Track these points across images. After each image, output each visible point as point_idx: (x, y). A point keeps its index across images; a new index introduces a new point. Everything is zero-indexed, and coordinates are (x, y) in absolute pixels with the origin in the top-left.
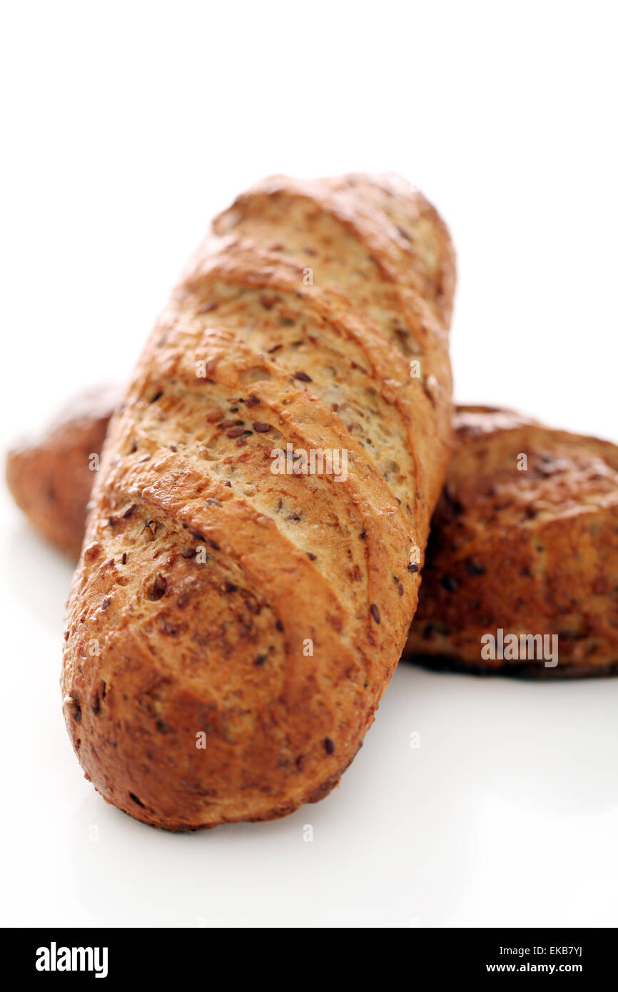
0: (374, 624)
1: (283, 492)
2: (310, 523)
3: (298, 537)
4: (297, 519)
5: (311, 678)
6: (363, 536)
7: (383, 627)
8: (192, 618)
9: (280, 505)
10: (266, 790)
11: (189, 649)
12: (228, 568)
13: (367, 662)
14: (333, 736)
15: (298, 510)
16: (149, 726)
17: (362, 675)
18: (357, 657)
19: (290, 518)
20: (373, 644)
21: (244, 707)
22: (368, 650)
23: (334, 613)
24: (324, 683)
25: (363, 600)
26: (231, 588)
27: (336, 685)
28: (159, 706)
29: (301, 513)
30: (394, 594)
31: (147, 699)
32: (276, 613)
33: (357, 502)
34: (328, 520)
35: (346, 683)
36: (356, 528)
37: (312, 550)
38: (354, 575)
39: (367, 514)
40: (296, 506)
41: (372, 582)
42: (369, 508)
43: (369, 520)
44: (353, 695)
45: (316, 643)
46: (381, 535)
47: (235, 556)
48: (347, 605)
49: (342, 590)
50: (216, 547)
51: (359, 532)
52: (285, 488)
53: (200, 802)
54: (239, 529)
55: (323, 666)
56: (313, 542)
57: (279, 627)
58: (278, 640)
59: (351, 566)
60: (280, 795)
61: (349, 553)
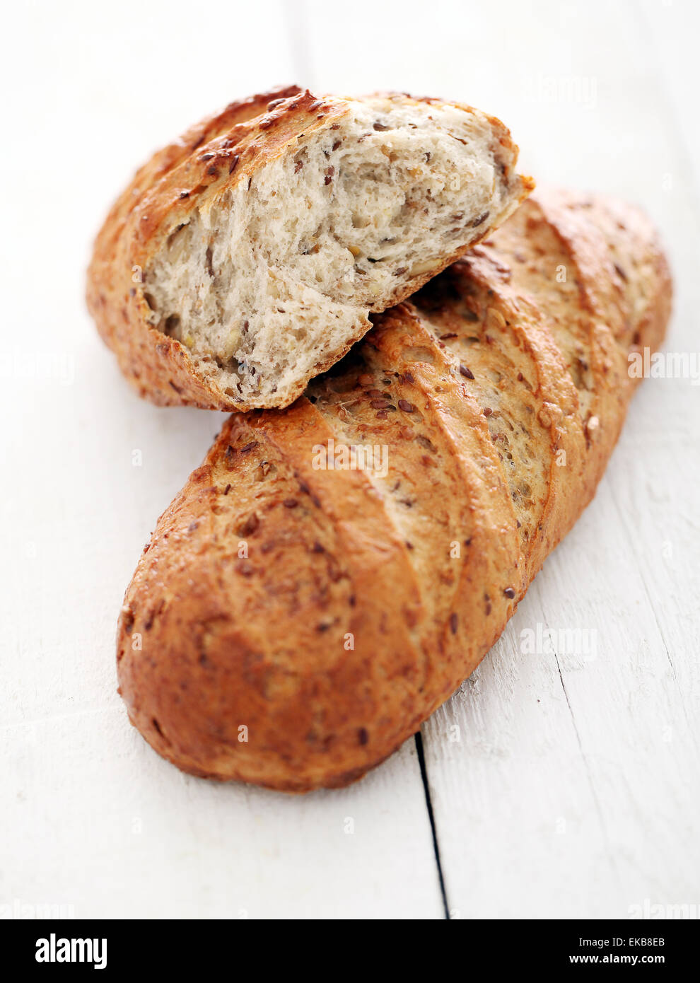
0: (449, 633)
1: (404, 474)
2: (420, 513)
3: (402, 522)
4: (409, 504)
5: (367, 663)
6: (467, 544)
7: (458, 639)
8: (271, 565)
9: (397, 487)
10: (286, 758)
11: (257, 594)
12: (323, 528)
13: (429, 668)
14: (371, 728)
15: (413, 496)
16: (192, 654)
17: (420, 678)
18: (420, 658)
19: (402, 501)
20: (442, 649)
21: (292, 667)
22: (434, 656)
23: (412, 606)
24: (378, 672)
25: (446, 605)
26: (319, 550)
27: (390, 678)
28: (209, 640)
29: (415, 501)
30: (480, 612)
31: (199, 628)
32: (353, 587)
33: (474, 508)
34: (439, 516)
35: (401, 681)
36: (463, 533)
37: (413, 540)
38: (445, 579)
39: (479, 523)
40: (412, 492)
41: (461, 592)
42: (483, 517)
43: (479, 530)
44: (404, 695)
45: (383, 629)
46: (486, 548)
47: (333, 518)
48: (428, 604)
49: (429, 589)
50: (318, 504)
51: (465, 538)
52: (407, 472)
53: (218, 749)
54: (347, 494)
55: (383, 654)
56: (417, 533)
57: (352, 601)
58: (347, 614)
59: (445, 568)
60: (300, 768)
61: (448, 554)
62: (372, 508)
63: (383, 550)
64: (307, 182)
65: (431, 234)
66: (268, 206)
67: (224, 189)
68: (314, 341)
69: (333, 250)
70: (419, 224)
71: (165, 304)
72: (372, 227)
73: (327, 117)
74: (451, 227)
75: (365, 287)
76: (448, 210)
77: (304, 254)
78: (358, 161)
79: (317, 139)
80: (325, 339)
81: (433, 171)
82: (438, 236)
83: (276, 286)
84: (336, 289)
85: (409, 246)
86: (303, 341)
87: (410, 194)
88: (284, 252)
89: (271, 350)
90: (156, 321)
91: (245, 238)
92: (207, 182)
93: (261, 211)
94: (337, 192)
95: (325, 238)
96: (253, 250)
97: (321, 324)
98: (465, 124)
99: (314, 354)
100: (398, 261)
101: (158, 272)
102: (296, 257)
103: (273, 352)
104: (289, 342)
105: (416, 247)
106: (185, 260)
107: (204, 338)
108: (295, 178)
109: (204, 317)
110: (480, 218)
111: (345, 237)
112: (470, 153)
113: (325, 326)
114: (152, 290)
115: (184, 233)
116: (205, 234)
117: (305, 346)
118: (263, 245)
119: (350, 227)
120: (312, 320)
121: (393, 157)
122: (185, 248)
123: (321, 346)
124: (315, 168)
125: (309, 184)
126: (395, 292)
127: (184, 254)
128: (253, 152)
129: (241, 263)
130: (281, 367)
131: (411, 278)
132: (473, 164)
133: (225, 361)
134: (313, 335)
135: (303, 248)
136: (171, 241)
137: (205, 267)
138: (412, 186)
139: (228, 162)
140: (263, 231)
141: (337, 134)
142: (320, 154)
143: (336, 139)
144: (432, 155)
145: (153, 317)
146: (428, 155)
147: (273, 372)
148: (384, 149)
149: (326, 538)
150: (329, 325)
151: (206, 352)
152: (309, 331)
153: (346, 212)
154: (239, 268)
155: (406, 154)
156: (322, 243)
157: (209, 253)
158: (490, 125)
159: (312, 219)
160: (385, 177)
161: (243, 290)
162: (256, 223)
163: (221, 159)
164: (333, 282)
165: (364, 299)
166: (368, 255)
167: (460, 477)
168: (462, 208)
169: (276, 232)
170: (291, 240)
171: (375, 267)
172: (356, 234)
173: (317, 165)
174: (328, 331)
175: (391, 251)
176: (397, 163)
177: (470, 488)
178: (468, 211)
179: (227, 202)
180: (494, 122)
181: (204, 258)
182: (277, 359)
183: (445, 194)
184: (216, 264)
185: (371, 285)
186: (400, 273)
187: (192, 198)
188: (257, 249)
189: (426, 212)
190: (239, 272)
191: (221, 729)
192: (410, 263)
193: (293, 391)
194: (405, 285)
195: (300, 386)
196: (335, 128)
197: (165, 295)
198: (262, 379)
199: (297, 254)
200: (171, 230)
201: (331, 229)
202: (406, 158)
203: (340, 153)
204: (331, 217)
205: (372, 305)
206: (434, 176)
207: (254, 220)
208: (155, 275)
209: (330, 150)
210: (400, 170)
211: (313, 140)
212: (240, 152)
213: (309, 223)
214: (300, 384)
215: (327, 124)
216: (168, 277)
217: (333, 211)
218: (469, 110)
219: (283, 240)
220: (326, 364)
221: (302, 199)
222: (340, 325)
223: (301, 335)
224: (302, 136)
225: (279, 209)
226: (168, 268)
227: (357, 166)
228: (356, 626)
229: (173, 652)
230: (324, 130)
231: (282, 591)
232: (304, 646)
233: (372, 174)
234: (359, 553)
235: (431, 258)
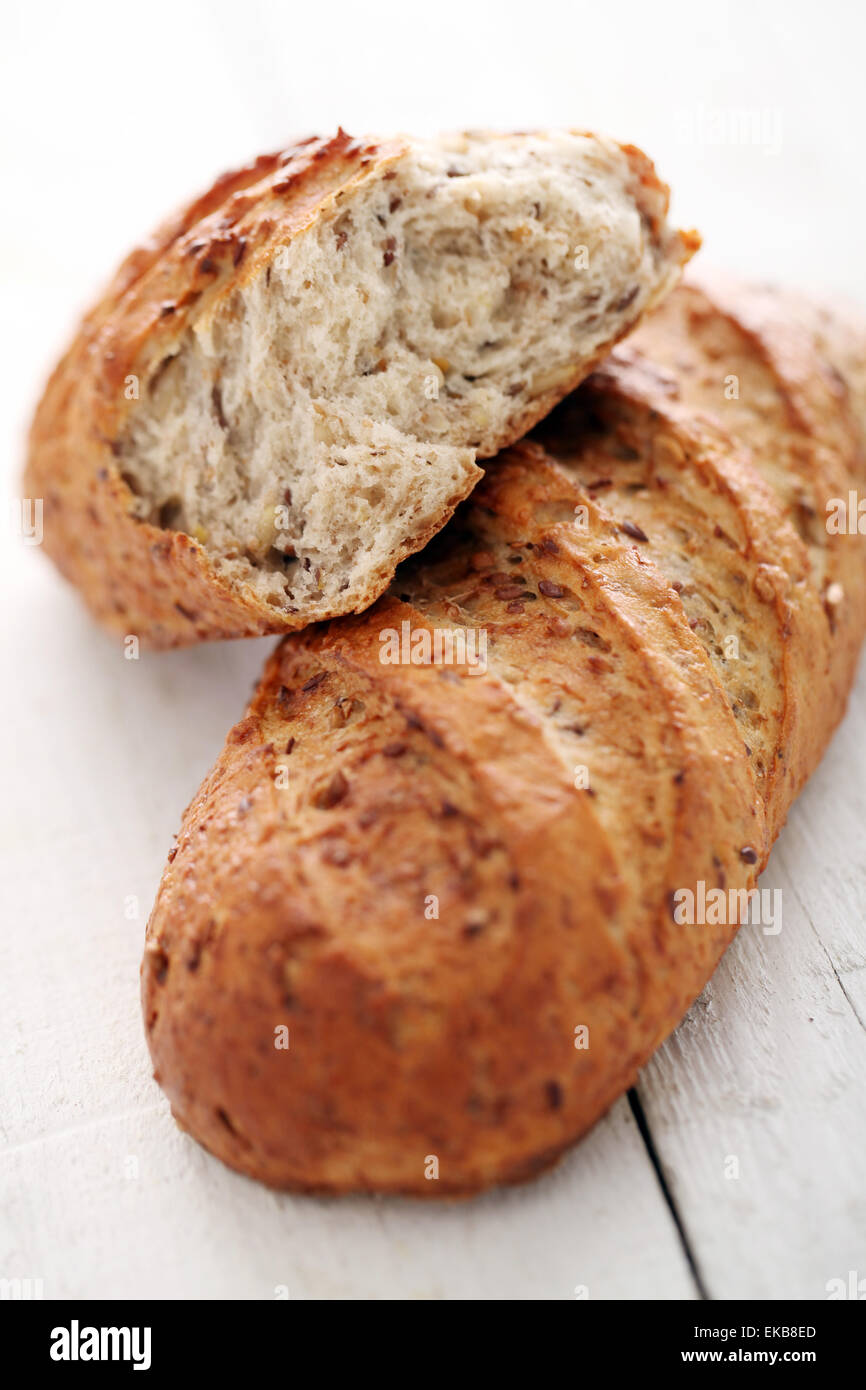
0: (664, 920)
1: (565, 688)
2: (598, 743)
3: (573, 759)
4: (578, 731)
5: (549, 976)
6: (678, 780)
7: (681, 931)
8: (378, 846)
9: (557, 707)
11: (361, 891)
12: (451, 778)
13: (643, 978)
14: (566, 1080)
15: (584, 718)
16: (270, 994)
17: (632, 994)
18: (628, 964)
19: (567, 728)
20: (659, 945)
21: (430, 994)
22: (650, 958)
23: (607, 882)
24: (568, 990)
25: (656, 878)
26: (450, 813)
27: (587, 997)
28: (295, 971)
29: (588, 725)
31: (275, 953)
32: (514, 860)
33: (680, 725)
34: (627, 743)
35: (604, 1000)
36: (670, 765)
37: (594, 784)
38: (650, 838)
39: (691, 746)
40: (580, 712)
41: (678, 855)
42: (697, 739)
43: (693, 757)
44: (610, 1022)
45: (568, 922)
46: (707, 786)
47: (465, 760)
48: (629, 877)
49: (628, 854)
50: (439, 742)
51: (673, 772)
52: (569, 683)
53: (326, 1140)
54: (482, 722)
55: (571, 962)
56: (598, 773)
57: (515, 883)
58: (508, 904)
59: (648, 820)
60: (460, 1157)
61: (650, 800)
62: (524, 740)
63: (551, 800)
64: (358, 264)
65: (555, 328)
66: (301, 306)
67: (228, 291)
68: (398, 505)
69: (408, 363)
70: (536, 314)
71: (155, 484)
72: (463, 325)
73: (375, 162)
74: (582, 316)
75: (465, 418)
76: (576, 289)
77: (365, 374)
78: (428, 227)
79: (363, 196)
80: (415, 499)
81: (547, 229)
82: (566, 329)
83: (327, 427)
84: (421, 424)
85: (524, 350)
86: (380, 505)
87: (516, 270)
88: (333, 375)
89: (331, 527)
90: (145, 511)
91: (270, 360)
92: (201, 284)
93: (290, 315)
94: (405, 276)
95: (394, 348)
96: (285, 377)
97: (406, 475)
98: (587, 158)
99: (399, 523)
100: (509, 374)
101: (140, 437)
102: (354, 380)
103: (334, 529)
104: (359, 509)
105: (536, 351)
106: (180, 411)
107: (222, 526)
108: (338, 257)
109: (219, 493)
110: (626, 295)
111: (425, 344)
112: (599, 198)
113: (412, 477)
114: (132, 466)
115: (174, 369)
116: (206, 366)
117: (384, 513)
118: (301, 368)
119: (431, 328)
120: (391, 470)
121: (483, 216)
122: (177, 393)
123: (410, 511)
124: (366, 241)
125: (361, 265)
126: (510, 422)
127: (176, 402)
128: (267, 228)
129: (269, 402)
130: (350, 551)
131: (531, 399)
132: (607, 213)
133: (260, 555)
134: (395, 494)
135: (362, 366)
136: (153, 385)
137: (212, 416)
138: (517, 256)
139: (230, 250)
140: (296, 346)
141: (393, 186)
142: (372, 220)
143: (392, 195)
144: (543, 207)
145: (139, 508)
146: (537, 206)
147: (338, 560)
148: (467, 204)
149: (459, 793)
150: (418, 475)
151: (228, 546)
152: (387, 489)
153: (421, 306)
154: (266, 409)
155: (502, 209)
156: (391, 354)
157: (216, 395)
158: (623, 157)
159: (371, 318)
160: (474, 247)
161: (277, 443)
162: (285, 336)
163: (218, 247)
164: (414, 414)
165: (464, 435)
166: (461, 370)
167: (652, 682)
168: (597, 283)
169: (318, 344)
170: (342, 355)
171: (476, 387)
172: (441, 339)
173: (368, 235)
174: (417, 486)
175: (496, 360)
176: (490, 224)
177: (670, 696)
178: (607, 285)
179: (236, 310)
180: (630, 151)
181: (208, 402)
182: (343, 538)
183: (569, 262)
184: (229, 409)
185: (474, 413)
186: (515, 391)
187: (180, 313)
188: (291, 376)
189: (545, 293)
190: (267, 417)
192: (528, 376)
193: (374, 583)
194: (525, 410)
195: (384, 576)
196: (390, 176)
197: (154, 470)
198: (323, 573)
199: (353, 376)
200: (154, 366)
201: (402, 336)
202: (503, 215)
203: (402, 216)
204: (399, 316)
205: (477, 445)
206: (551, 236)
207: (281, 332)
208: (133, 442)
209: (385, 212)
210: (495, 234)
211: (359, 199)
212: (245, 232)
213: (367, 325)
214: (382, 572)
215: (376, 172)
216: (155, 442)
217: (402, 305)
218: (589, 135)
219: (331, 356)
220: (419, 539)
221: (352, 289)
222: (435, 475)
223: (376, 496)
224: (341, 193)
225: (319, 307)
226: (154, 428)
227: (429, 235)
228: (525, 919)
229: (238, 997)
230: (373, 182)
231: (399, 881)
232: (446, 961)
233: (454, 246)
234: (515, 806)
235: (559, 365)
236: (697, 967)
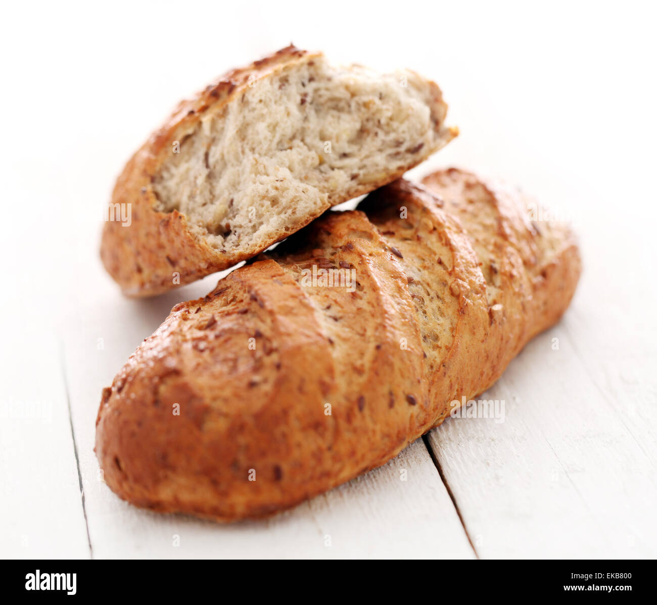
0: (356, 410)
1: (336, 302)
2: (343, 326)
3: (327, 327)
4: (336, 319)
5: (285, 412)
6: (378, 348)
7: (363, 417)
8: (220, 346)
9: (328, 308)
11: (206, 362)
12: (263, 321)
13: (337, 432)
14: (285, 467)
15: (339, 315)
16: (149, 397)
17: (329, 435)
18: (330, 423)
19: (330, 317)
20: (349, 418)
21: (225, 409)
22: (342, 423)
23: (327, 379)
24: (294, 424)
25: (355, 388)
26: (258, 335)
27: (304, 429)
28: (163, 389)
29: (341, 318)
30: (383, 403)
31: (156, 380)
32: (281, 357)
33: (386, 325)
34: (358, 329)
35: (312, 433)
36: (376, 340)
37: (333, 338)
38: (359, 371)
39: (389, 334)
40: (340, 312)
41: (370, 381)
42: (393, 333)
43: (389, 340)
44: (313, 447)
45: (301, 389)
46: (393, 355)
47: (271, 313)
48: (341, 382)
49: (343, 373)
50: (262, 306)
51: (378, 343)
52: (338, 300)
53: (161, 474)
54: (286, 300)
55: (299, 409)
56: (338, 336)
57: (278, 367)
58: (272, 375)
59: (358, 363)
60: (224, 494)
61: (362, 354)
62: (304, 310)
63: (308, 336)
64: (288, 99)
65: (379, 153)
66: (256, 112)
67: (223, 104)
68: (284, 207)
69: (303, 150)
70: (371, 144)
72: (334, 141)
73: (305, 56)
74: (393, 151)
75: (326, 182)
76: (392, 136)
77: (281, 150)
78: (326, 95)
79: (296, 70)
80: (293, 207)
81: (383, 104)
82: (384, 155)
83: (257, 168)
85: (362, 160)
86: (276, 206)
87: (365, 123)
88: (265, 148)
90: (161, 208)
91: (236, 139)
92: (210, 102)
93: (250, 117)
94: (309, 112)
95: (297, 142)
96: (242, 145)
97: (291, 194)
98: (410, 82)
99: (283, 217)
100: (352, 169)
101: (165, 174)
102: (275, 151)
104: (265, 207)
105: (366, 162)
106: (188, 161)
107: (197, 214)
108: (279, 92)
109: (199, 200)
110: (416, 145)
111: (313, 145)
113: (294, 195)
114: (159, 188)
115: (189, 141)
116: (205, 141)
117: (277, 210)
118: (250, 143)
119: (317, 139)
120: (284, 190)
121: (353, 95)
122: (188, 153)
123: (290, 212)
124: (294, 90)
126: (348, 192)
127: (186, 157)
128: (246, 79)
129: (231, 158)
130: (257, 226)
131: (360, 184)
133: (213, 228)
134: (284, 202)
135: (280, 146)
137: (203, 163)
138: (366, 116)
139: (227, 87)
140: (250, 132)
141: (312, 70)
142: (298, 82)
143: (311, 74)
144: (383, 95)
145: (158, 206)
146: (381, 94)
148: (347, 88)
149: (265, 328)
152: (280, 199)
153: (315, 128)
154: (229, 162)
155: (363, 92)
156: (295, 145)
157: (207, 155)
158: (428, 86)
159: (289, 125)
160: (346, 108)
161: (232, 177)
162: (245, 127)
163: (222, 85)
164: (302, 174)
165: (324, 190)
166: (329, 163)
167: (378, 305)
168: (403, 135)
169: (261, 131)
170: (271, 139)
171: (334, 171)
172: (321, 145)
173: (296, 88)
174: (296, 200)
175: (347, 162)
176: (356, 99)
177: (386, 312)
178: (408, 138)
179: (224, 113)
180: (432, 84)
181: (203, 157)
183: (392, 123)
184: (211, 160)
185: (330, 181)
186: (354, 177)
187: (197, 114)
188: (245, 146)
189: (376, 134)
190: (229, 166)
191: (165, 456)
192: (362, 172)
196: (311, 64)
200: (181, 137)
201: (303, 139)
202: (363, 95)
203: (314, 85)
204: (303, 130)
206: (384, 107)
207: (244, 125)
208: (161, 177)
209: (306, 82)
210: (358, 104)
211: (294, 71)
212: (236, 80)
213: (287, 127)
215: (304, 59)
216: (172, 176)
217: (306, 125)
219: (266, 138)
221: (282, 109)
222: (306, 199)
223: (274, 201)
224: (287, 66)
225: (265, 113)
227: (325, 98)
228: (280, 383)
229: (134, 402)
230: (302, 64)
231: (225, 360)
232: (237, 396)
233: (337, 106)
234: (289, 335)
235: (377, 171)
236: (369, 439)
